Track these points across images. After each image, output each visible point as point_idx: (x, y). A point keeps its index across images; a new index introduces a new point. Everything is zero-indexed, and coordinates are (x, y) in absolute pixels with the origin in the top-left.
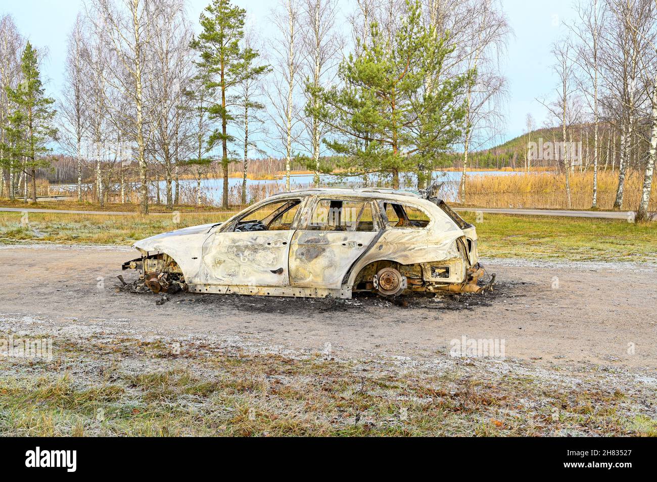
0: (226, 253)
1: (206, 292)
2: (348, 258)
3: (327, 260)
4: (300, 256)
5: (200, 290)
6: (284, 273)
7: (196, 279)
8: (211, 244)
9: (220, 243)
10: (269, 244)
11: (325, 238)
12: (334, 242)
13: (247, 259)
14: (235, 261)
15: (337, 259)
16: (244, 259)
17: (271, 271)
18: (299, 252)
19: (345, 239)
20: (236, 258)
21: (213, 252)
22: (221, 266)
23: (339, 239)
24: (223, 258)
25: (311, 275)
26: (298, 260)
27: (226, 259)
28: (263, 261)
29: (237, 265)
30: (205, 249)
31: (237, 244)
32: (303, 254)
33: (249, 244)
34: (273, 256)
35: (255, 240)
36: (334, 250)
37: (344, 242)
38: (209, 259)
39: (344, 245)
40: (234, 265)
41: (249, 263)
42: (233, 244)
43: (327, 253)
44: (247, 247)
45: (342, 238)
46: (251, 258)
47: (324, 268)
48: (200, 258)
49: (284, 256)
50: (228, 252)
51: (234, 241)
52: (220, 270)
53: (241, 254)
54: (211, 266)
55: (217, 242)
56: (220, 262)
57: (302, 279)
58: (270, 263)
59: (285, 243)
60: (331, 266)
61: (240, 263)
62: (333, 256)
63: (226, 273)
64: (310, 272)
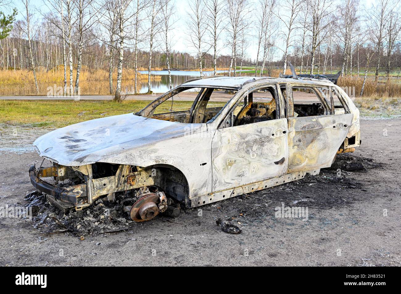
0: (236, 151)
1: (210, 202)
2: (339, 139)
3: (321, 142)
4: (298, 143)
5: (204, 202)
6: (285, 162)
7: (203, 189)
8: (220, 143)
9: (229, 140)
10: (273, 135)
11: (318, 123)
12: (326, 125)
13: (255, 155)
14: (246, 159)
15: (330, 141)
16: (253, 155)
17: (275, 163)
18: (297, 139)
19: (334, 122)
20: (246, 155)
21: (223, 153)
22: (232, 167)
23: (329, 122)
24: (233, 158)
25: (307, 159)
26: (296, 147)
27: (237, 158)
28: (269, 154)
29: (248, 162)
30: (213, 151)
31: (246, 139)
32: (300, 141)
33: (257, 137)
34: (277, 147)
35: (260, 132)
36: (327, 133)
37: (334, 125)
38: (219, 162)
39: (334, 127)
40: (245, 163)
41: (258, 158)
42: (243, 140)
43: (321, 137)
44: (255, 141)
45: (332, 121)
46: (259, 152)
47: (319, 151)
48: (209, 164)
49: (285, 146)
50: (239, 150)
51: (242, 137)
52: (230, 172)
53: (250, 150)
54: (221, 169)
55: (225, 140)
56: (231, 164)
57: (298, 164)
58: (276, 154)
59: (284, 132)
60: (325, 148)
61: (250, 160)
62: (326, 139)
63: (236, 174)
64: (307, 157)
